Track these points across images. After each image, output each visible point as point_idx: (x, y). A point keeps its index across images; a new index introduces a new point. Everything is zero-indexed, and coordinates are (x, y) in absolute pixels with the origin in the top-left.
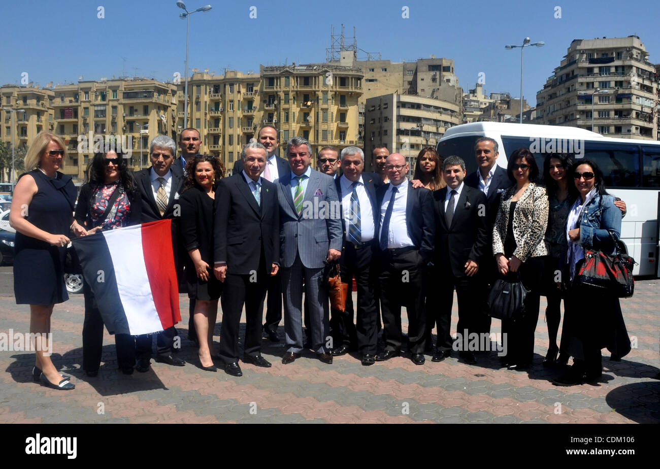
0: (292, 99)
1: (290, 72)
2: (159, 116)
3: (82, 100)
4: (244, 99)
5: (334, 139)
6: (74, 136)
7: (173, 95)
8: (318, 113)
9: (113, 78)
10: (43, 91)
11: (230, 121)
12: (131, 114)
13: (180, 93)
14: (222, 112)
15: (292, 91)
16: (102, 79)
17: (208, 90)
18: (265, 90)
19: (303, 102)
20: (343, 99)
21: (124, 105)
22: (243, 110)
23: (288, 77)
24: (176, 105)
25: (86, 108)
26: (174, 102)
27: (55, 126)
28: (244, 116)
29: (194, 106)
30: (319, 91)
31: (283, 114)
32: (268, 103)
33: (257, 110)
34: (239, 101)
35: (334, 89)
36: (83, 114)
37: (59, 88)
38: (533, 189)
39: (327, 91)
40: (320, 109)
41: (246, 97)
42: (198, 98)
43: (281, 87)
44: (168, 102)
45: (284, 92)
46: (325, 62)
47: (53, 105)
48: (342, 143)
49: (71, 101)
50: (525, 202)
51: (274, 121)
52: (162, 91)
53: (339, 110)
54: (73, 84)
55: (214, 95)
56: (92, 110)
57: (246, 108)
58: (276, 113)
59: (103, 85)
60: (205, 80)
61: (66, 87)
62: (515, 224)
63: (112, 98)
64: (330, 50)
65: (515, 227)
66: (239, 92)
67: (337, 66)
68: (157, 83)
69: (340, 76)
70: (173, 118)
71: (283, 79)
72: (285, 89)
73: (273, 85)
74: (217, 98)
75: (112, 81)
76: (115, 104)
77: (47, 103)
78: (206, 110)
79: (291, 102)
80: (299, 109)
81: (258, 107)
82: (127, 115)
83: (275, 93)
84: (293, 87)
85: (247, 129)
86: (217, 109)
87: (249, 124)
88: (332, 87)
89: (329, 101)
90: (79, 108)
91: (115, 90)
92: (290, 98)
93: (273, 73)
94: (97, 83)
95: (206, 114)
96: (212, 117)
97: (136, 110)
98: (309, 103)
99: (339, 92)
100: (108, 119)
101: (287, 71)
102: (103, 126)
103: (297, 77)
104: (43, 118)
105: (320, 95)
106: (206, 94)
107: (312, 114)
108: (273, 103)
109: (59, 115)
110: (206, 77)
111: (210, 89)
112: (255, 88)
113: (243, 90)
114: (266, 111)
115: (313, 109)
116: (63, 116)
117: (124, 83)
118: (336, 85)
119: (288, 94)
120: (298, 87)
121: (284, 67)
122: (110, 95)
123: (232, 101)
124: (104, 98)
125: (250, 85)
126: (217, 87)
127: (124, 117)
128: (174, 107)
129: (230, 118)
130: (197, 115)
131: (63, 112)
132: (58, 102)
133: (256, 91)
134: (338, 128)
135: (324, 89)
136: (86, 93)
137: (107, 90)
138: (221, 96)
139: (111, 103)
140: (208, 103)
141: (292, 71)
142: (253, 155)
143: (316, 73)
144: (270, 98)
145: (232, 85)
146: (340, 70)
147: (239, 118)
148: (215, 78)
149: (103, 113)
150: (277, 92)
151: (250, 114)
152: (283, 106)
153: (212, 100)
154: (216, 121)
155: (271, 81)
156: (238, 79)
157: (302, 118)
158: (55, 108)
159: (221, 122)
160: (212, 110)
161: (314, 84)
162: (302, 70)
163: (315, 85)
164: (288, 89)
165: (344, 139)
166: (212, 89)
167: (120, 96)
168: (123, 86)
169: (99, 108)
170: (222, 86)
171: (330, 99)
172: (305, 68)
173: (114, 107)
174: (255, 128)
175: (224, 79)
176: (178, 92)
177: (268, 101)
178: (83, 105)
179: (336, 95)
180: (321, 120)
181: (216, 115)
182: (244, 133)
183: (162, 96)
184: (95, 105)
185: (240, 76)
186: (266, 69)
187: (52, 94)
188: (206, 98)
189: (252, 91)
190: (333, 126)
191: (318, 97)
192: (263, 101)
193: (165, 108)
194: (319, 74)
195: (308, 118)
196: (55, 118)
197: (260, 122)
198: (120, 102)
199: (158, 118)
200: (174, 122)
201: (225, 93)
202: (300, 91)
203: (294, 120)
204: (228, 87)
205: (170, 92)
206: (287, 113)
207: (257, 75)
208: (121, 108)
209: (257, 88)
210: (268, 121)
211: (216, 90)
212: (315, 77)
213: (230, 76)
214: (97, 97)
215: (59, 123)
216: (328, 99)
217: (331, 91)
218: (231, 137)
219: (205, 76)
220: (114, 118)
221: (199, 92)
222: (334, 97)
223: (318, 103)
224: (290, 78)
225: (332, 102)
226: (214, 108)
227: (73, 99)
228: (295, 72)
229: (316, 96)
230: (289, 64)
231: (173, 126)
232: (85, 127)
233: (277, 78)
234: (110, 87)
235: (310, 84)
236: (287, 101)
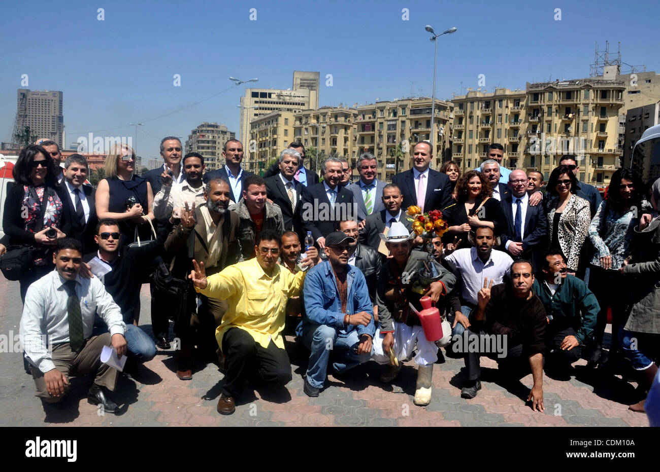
0: (554, 112)
1: (553, 88)
2: (438, 128)
3: (378, 116)
4: (511, 113)
5: (593, 147)
6: (372, 145)
7: (451, 111)
8: (578, 124)
9: (403, 99)
10: (350, 111)
11: (498, 132)
12: (416, 127)
13: (457, 109)
14: (491, 125)
15: (555, 105)
16: (395, 100)
17: (480, 106)
18: (530, 104)
19: (564, 114)
20: (603, 111)
21: (411, 120)
22: (510, 123)
23: (552, 93)
24: (453, 119)
25: (381, 123)
26: (452, 117)
27: (358, 138)
28: (511, 128)
29: (468, 120)
30: (580, 104)
31: (546, 125)
32: (532, 116)
33: (522, 122)
34: (507, 115)
35: (595, 102)
36: (378, 128)
37: (361, 107)
38: (574, 202)
39: (588, 104)
40: (580, 120)
41: (513, 111)
42: (471, 113)
43: (544, 102)
44: (447, 116)
45: (547, 105)
46: (588, 77)
47: (356, 121)
48: (601, 151)
49: (370, 118)
50: (567, 216)
51: (537, 132)
52: (441, 108)
53: (599, 121)
54: (372, 104)
55: (485, 110)
56: (386, 124)
57: (513, 121)
58: (539, 125)
59: (395, 104)
60: (477, 98)
61: (366, 107)
62: (560, 235)
63: (402, 115)
64: (594, 66)
65: (561, 238)
66: (507, 107)
67: (599, 80)
68: (438, 102)
69: (601, 89)
70: (451, 130)
71: (547, 95)
72: (548, 103)
73: (538, 100)
74: (487, 112)
75: (402, 100)
76: (404, 119)
77: (352, 119)
78: (478, 123)
79: (554, 114)
80: (560, 121)
81: (524, 120)
82: (413, 128)
83: (539, 107)
84: (556, 101)
85: (513, 139)
86: (487, 122)
87: (515, 135)
88: (593, 100)
89: (589, 113)
90: (376, 123)
91: (404, 108)
92: (553, 111)
93: (538, 89)
94: (390, 102)
95: (478, 126)
96: (483, 129)
97: (420, 124)
98: (570, 116)
99: (600, 104)
100: (398, 131)
101: (551, 87)
102: (394, 137)
103: (560, 92)
104: (349, 132)
105: (582, 108)
106: (478, 109)
107: (573, 125)
108: (537, 116)
109: (361, 129)
110: (478, 95)
111: (482, 105)
112: (521, 103)
113: (511, 105)
114: (530, 123)
115: (574, 120)
116: (364, 130)
117: (411, 102)
118: (597, 98)
119: (551, 108)
120: (561, 100)
121: (548, 84)
122: (400, 113)
123: (500, 115)
124: (395, 114)
125: (517, 101)
126: (488, 103)
127: (410, 130)
128: (452, 121)
129: (498, 129)
130: (470, 127)
131: (364, 127)
132: (360, 119)
133: (522, 106)
134: (598, 137)
135: (585, 102)
136: (382, 111)
137: (398, 108)
138: (491, 110)
139: (401, 119)
140: (480, 117)
141: (555, 87)
142: (333, 168)
143: (577, 87)
144: (534, 112)
145: (501, 101)
146: (602, 84)
147: (506, 129)
148: (487, 95)
149: (394, 126)
150: (541, 106)
151: (516, 126)
152: (546, 118)
153: (483, 115)
154: (486, 132)
155: (536, 96)
156: (507, 95)
157: (564, 129)
158: (358, 124)
159: (491, 133)
160: (483, 123)
161: (575, 98)
162: (564, 85)
163: (577, 98)
164: (551, 103)
165: (603, 147)
166: (484, 105)
167: (408, 112)
168: (410, 104)
169: (391, 123)
170: (492, 102)
171: (591, 111)
172: (568, 83)
173: (403, 122)
174: (520, 138)
175: (494, 96)
176: (455, 108)
177: (532, 114)
178: (379, 121)
179: (596, 107)
180: (581, 130)
181: (487, 127)
182: (510, 143)
183: (442, 112)
184: (388, 121)
185: (508, 93)
186: (532, 86)
187: (356, 112)
188: (478, 113)
189: (519, 106)
190: (593, 136)
191: (579, 110)
192: (528, 114)
193: (444, 122)
194: (581, 89)
195: (569, 129)
196: (358, 131)
197: (525, 133)
198: (407, 117)
199: (438, 130)
200: (451, 133)
201: (494, 108)
202: (562, 105)
203: (556, 131)
204: (497, 103)
205: (448, 108)
206: (549, 124)
207: (524, 92)
208: (408, 123)
209: (522, 103)
210: (532, 132)
211: (487, 106)
212: (577, 91)
213: (499, 93)
214: (389, 113)
215: (360, 135)
216: (588, 112)
217: (592, 104)
219: (478, 94)
220: (402, 131)
221: (472, 107)
222: (594, 108)
223: (579, 115)
224: (554, 93)
225: (593, 114)
226: (485, 121)
227: (371, 116)
228: (558, 88)
229: (578, 108)
230: (553, 80)
231: (451, 137)
232: (380, 138)
233: (541, 94)
234: (400, 106)
235: (572, 98)
236: (550, 114)
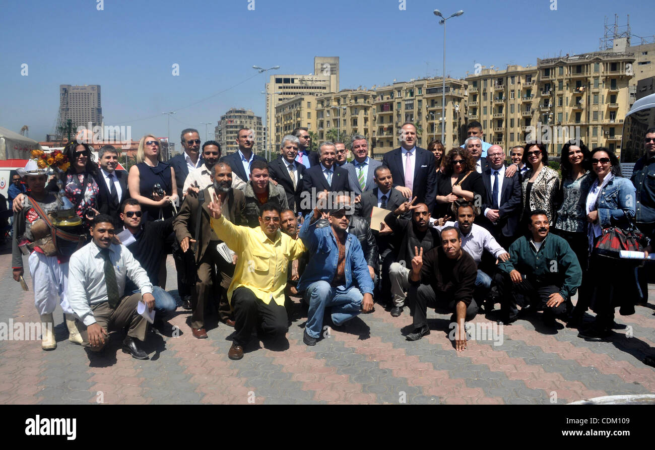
0: (565, 86)
1: (563, 63)
2: (454, 106)
3: (396, 97)
4: (523, 88)
5: (604, 119)
6: (390, 124)
7: (466, 89)
8: (589, 96)
9: (419, 78)
10: (369, 92)
11: (511, 107)
12: (433, 105)
13: (471, 87)
14: (504, 101)
15: (566, 79)
16: (411, 80)
17: (493, 83)
18: (541, 80)
19: (575, 87)
20: (613, 82)
21: (427, 99)
22: (523, 98)
23: (562, 67)
24: (467, 96)
25: (399, 103)
26: (466, 94)
27: (377, 118)
28: (524, 103)
29: (482, 97)
30: (590, 77)
31: (557, 99)
32: (544, 90)
33: (534, 97)
34: (519, 90)
35: (605, 74)
36: (397, 107)
37: (379, 89)
38: (545, 173)
39: (598, 77)
40: (591, 92)
41: (525, 86)
42: (485, 90)
43: (555, 76)
44: (461, 94)
45: (558, 80)
46: (598, 51)
47: (375, 102)
48: (612, 122)
49: (388, 98)
50: (538, 185)
51: (549, 106)
52: (456, 86)
53: (609, 93)
54: (389, 85)
55: (498, 87)
56: (403, 104)
57: (525, 96)
58: (551, 99)
59: (412, 84)
60: (490, 75)
61: (384, 88)
62: (531, 202)
63: (418, 94)
64: (603, 40)
65: (532, 205)
66: (519, 83)
67: (608, 53)
68: (452, 80)
69: (611, 62)
70: (466, 107)
71: (557, 69)
72: (559, 78)
73: (549, 75)
74: (500, 89)
75: (418, 81)
76: (420, 98)
77: (371, 101)
78: (491, 99)
79: (565, 88)
80: (571, 94)
81: (535, 95)
82: (429, 107)
83: (550, 82)
84: (567, 75)
85: (526, 113)
86: (501, 98)
87: (528, 109)
88: (603, 73)
89: (600, 85)
90: (394, 103)
91: (420, 88)
92: (564, 85)
93: (549, 65)
94: (407, 83)
95: (491, 103)
96: (496, 105)
97: (436, 103)
98: (581, 89)
99: (610, 76)
100: (415, 111)
101: (561, 62)
102: (412, 116)
103: (570, 66)
104: (369, 112)
105: (592, 80)
106: (491, 86)
107: (584, 98)
108: (549, 90)
109: (380, 110)
110: (491, 73)
111: (495, 82)
112: (532, 79)
113: (523, 81)
114: (542, 97)
115: (585, 93)
116: (382, 110)
117: (426, 81)
118: (607, 70)
119: (562, 82)
120: (571, 74)
121: (558, 59)
122: (417, 92)
123: (513, 91)
124: (412, 94)
125: (528, 76)
126: (501, 80)
127: (427, 108)
128: (466, 98)
129: (511, 105)
130: (484, 104)
131: (382, 107)
132: (379, 100)
133: (534, 81)
134: (609, 109)
135: (595, 75)
136: (399, 91)
137: (414, 88)
138: (504, 87)
139: (417, 98)
140: (493, 94)
141: (565, 62)
142: (327, 151)
143: (588, 61)
144: (546, 86)
145: (513, 77)
146: (611, 56)
147: (519, 105)
148: (499, 72)
149: (412, 106)
150: (552, 81)
151: (528, 100)
152: (557, 92)
153: (496, 91)
154: (500, 108)
155: (547, 71)
156: (518, 72)
157: (575, 101)
158: (377, 104)
159: (504, 108)
160: (497, 99)
161: (585, 71)
162: (574, 59)
163: (587, 72)
164: (562, 78)
165: (614, 118)
166: (497, 82)
167: (424, 92)
168: (426, 84)
169: (409, 102)
170: (505, 79)
171: (601, 84)
172: (578, 57)
173: (420, 101)
174: (533, 113)
175: (506, 73)
176: (469, 86)
177: (544, 88)
178: (397, 101)
179: (606, 79)
180: (592, 103)
181: (500, 103)
182: (523, 117)
183: (457, 90)
184: (405, 100)
185: (519, 69)
186: (543, 62)
187: (375, 93)
188: (491, 90)
189: (530, 81)
190: (604, 108)
191: (589, 82)
192: (540, 89)
193: (459, 100)
194: (591, 62)
195: (580, 102)
196: (377, 111)
197: (537, 107)
198: (424, 96)
199: (453, 108)
200: (466, 110)
201: (507, 85)
202: (573, 79)
203: (567, 104)
204: (510, 80)
205: (463, 86)
206: (561, 98)
207: (535, 68)
208: (424, 102)
209: (534, 78)
210: (544, 106)
211: (500, 83)
212: (587, 65)
213: (511, 70)
214: (406, 93)
215: (379, 115)
216: (599, 84)
217: (602, 76)
218: (512, 120)
219: (491, 71)
220: (419, 110)
221: (486, 85)
222: (605, 81)
223: (589, 87)
224: (564, 67)
225: (603, 86)
226: (498, 98)
227: (389, 96)
228: (568, 62)
229: (588, 82)
230: (564, 55)
231: (466, 114)
232: (398, 117)
233: (552, 69)
234: (416, 86)
235: (582, 71)
236: (561, 88)
